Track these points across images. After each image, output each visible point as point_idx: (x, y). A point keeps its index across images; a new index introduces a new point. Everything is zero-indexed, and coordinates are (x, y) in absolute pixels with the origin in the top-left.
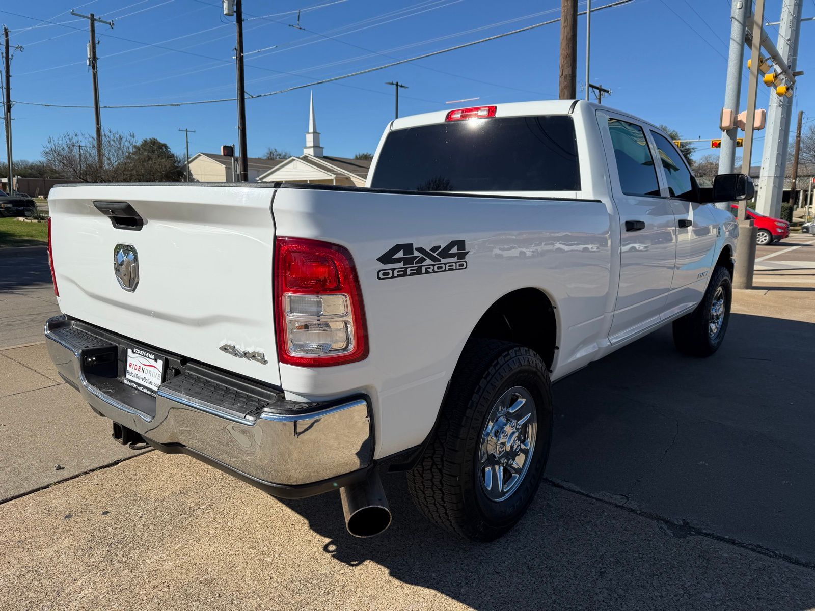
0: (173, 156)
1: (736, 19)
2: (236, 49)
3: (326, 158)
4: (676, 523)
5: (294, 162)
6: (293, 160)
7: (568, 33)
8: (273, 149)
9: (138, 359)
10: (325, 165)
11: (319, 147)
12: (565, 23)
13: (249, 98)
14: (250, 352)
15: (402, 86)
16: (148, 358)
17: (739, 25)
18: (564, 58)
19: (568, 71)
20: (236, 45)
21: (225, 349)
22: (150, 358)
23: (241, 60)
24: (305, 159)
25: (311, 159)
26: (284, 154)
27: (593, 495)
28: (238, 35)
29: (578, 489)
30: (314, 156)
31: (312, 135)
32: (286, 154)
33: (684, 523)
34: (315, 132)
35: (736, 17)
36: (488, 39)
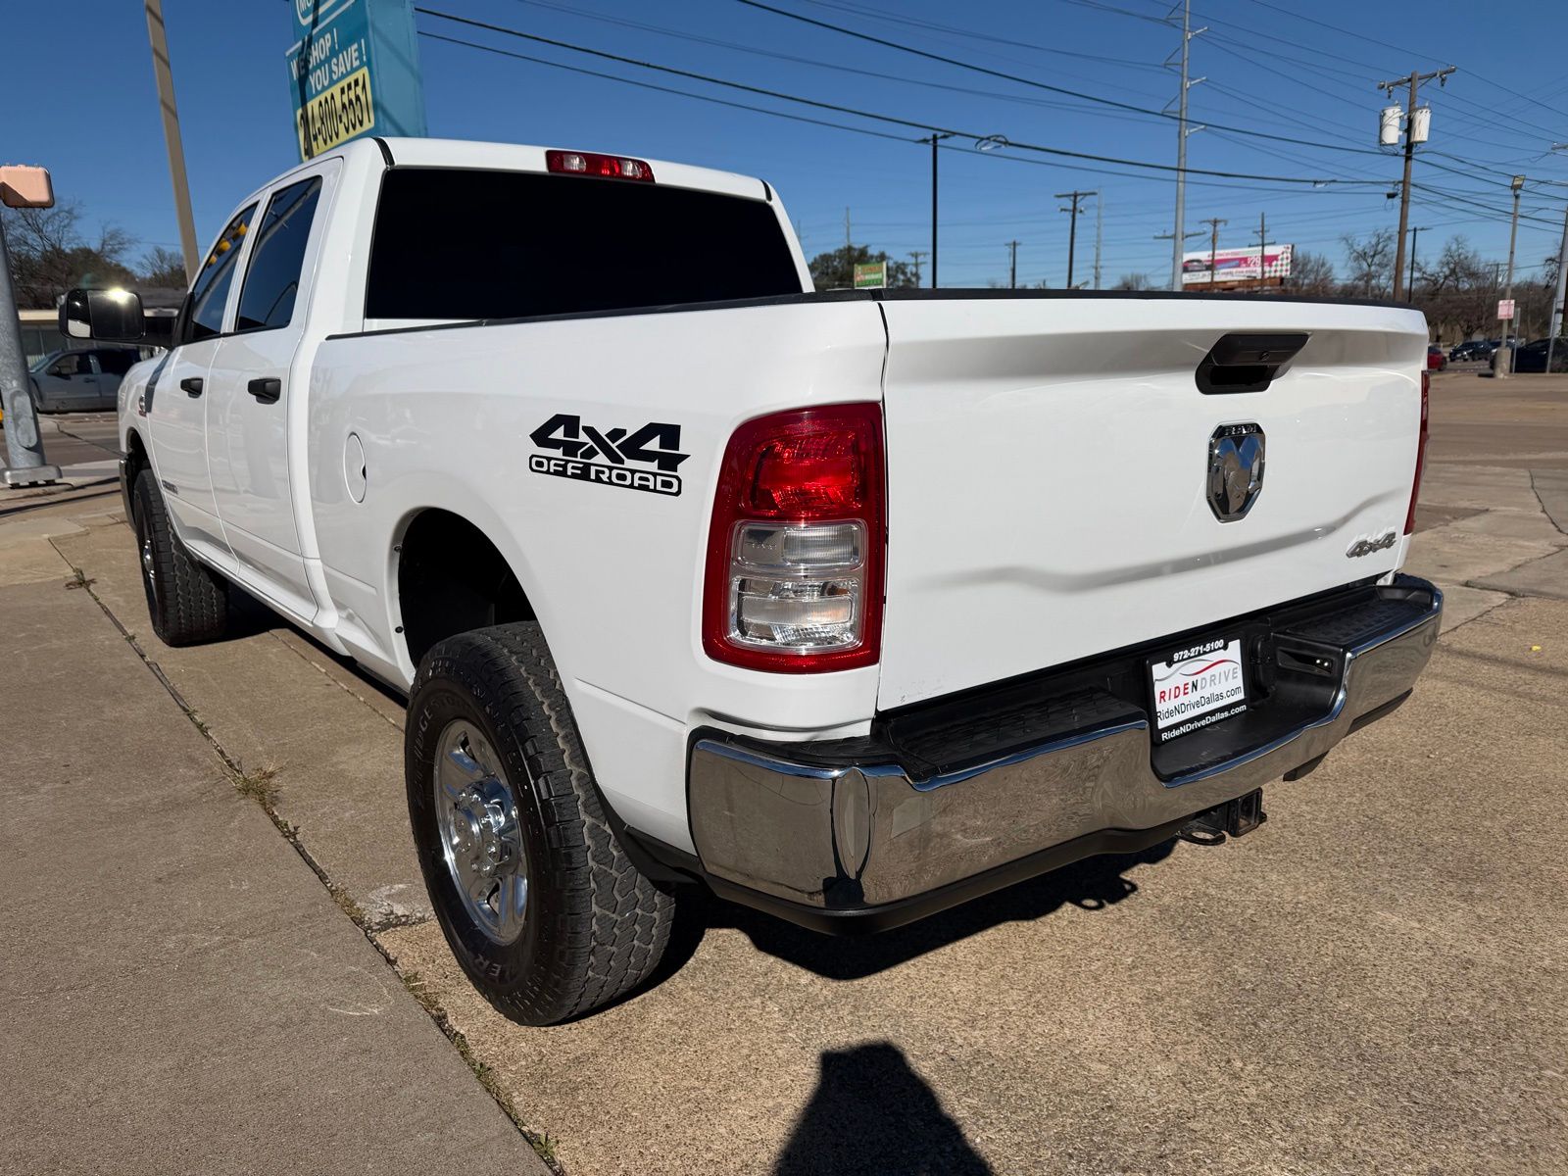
9: (1182, 671)
14: (1381, 539)
22: (1214, 650)
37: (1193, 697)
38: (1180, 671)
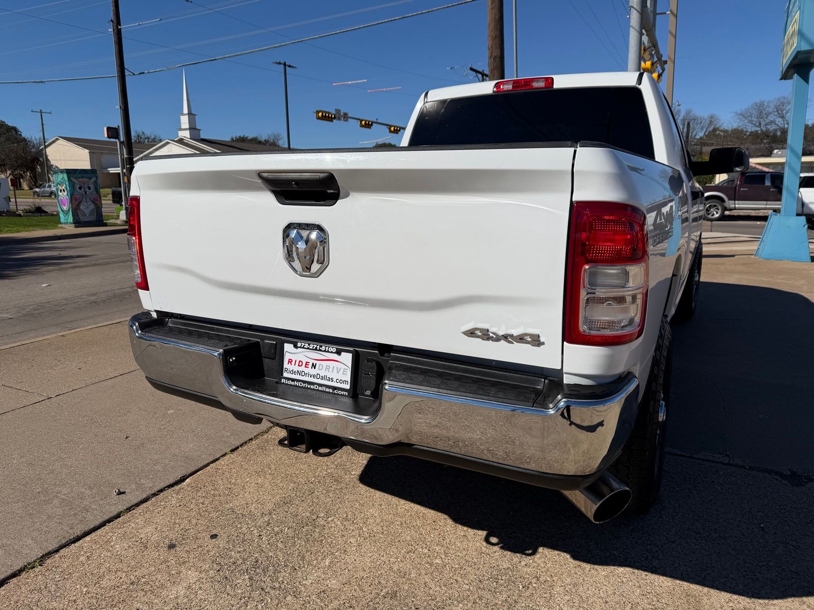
0: (24, 140)
1: (634, 8)
2: (112, 21)
3: (203, 141)
4: (785, 473)
5: (169, 146)
6: (168, 143)
7: (495, 15)
8: (141, 132)
9: (305, 354)
10: (203, 148)
11: (196, 129)
12: (492, 4)
13: (130, 75)
14: (515, 335)
15: (290, 66)
16: (325, 351)
17: (638, 14)
18: (492, 39)
19: (497, 52)
20: (111, 16)
21: (471, 333)
22: (328, 352)
23: (118, 34)
24: (181, 141)
25: (187, 142)
26: (153, 137)
27: (696, 456)
28: (114, 5)
29: (679, 453)
30: (190, 139)
31: (187, 116)
32: (156, 136)
33: (791, 473)
34: (190, 114)
35: (635, 6)
36: (393, 19)
37: (310, 370)
38: (304, 353)
